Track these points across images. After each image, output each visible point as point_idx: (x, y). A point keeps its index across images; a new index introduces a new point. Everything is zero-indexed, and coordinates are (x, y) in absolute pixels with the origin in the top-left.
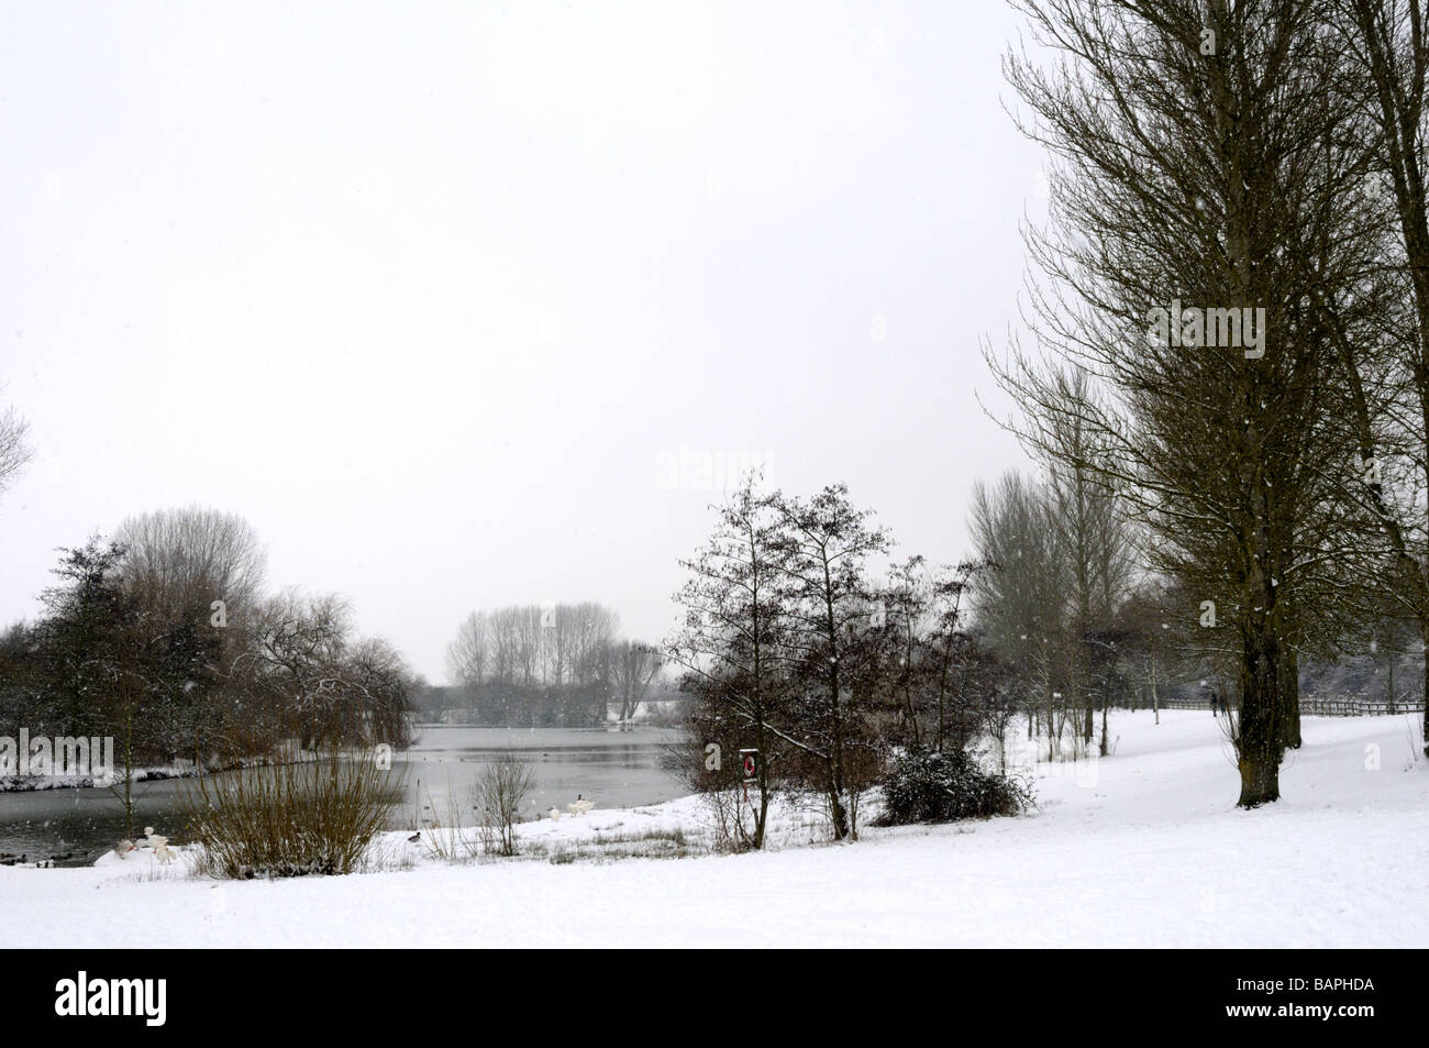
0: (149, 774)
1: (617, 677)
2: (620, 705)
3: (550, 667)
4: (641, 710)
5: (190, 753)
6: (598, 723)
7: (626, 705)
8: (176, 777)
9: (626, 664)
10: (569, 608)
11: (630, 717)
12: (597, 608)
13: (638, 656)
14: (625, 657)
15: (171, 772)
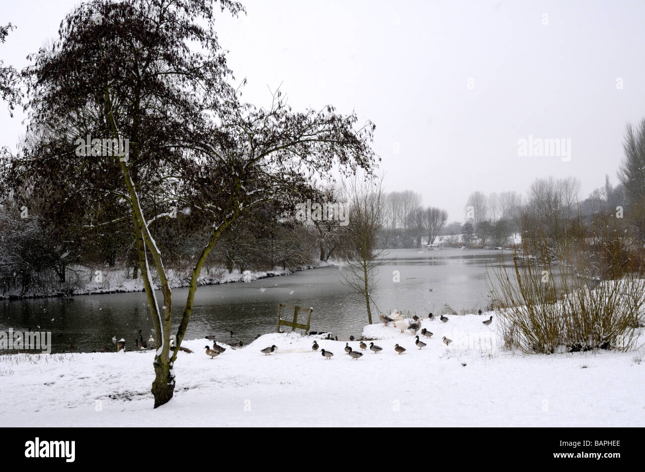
0: (267, 274)
1: (426, 224)
2: (427, 238)
3: (390, 221)
4: (437, 241)
5: (283, 264)
6: (419, 246)
7: (430, 238)
8: (278, 275)
9: (429, 220)
10: (398, 193)
11: (432, 243)
12: (411, 193)
13: (435, 216)
14: (430, 216)
15: (277, 273)
